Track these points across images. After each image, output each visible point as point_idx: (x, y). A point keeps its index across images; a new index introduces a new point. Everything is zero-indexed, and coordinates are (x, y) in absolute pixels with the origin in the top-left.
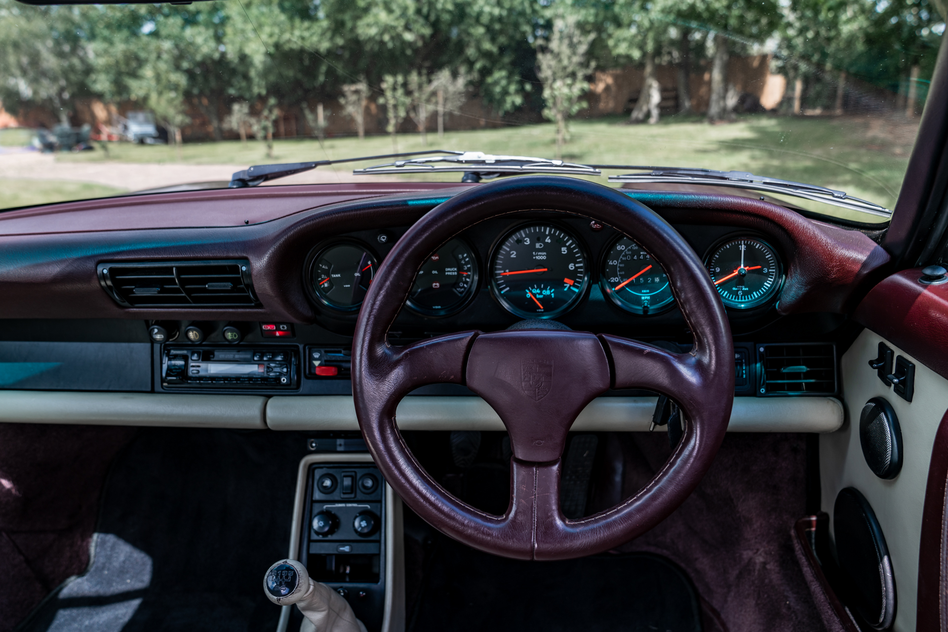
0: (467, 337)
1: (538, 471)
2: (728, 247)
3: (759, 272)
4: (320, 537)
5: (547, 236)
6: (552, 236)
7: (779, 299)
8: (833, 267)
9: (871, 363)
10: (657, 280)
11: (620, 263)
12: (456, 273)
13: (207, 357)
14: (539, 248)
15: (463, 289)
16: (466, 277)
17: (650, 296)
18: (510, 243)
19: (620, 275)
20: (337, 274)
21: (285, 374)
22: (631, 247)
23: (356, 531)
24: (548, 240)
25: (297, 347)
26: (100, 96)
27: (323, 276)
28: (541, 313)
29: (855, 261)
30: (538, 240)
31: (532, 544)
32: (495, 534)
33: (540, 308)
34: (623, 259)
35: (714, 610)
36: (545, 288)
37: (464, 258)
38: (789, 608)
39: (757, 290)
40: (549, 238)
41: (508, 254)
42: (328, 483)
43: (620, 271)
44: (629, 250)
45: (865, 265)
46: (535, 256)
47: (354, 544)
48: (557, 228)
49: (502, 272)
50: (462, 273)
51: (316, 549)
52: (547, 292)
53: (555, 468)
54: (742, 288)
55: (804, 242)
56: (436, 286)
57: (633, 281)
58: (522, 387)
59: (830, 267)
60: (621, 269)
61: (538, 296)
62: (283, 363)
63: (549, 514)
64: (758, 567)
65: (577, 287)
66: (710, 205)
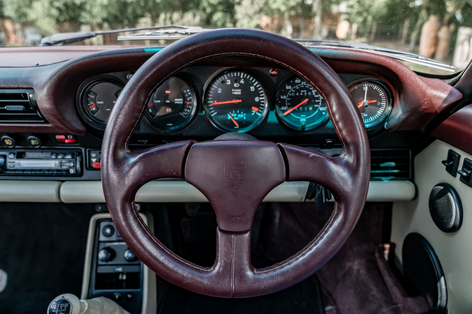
0: (185, 145)
1: (235, 238)
2: (356, 88)
3: (375, 104)
4: (104, 263)
5: (241, 79)
6: (245, 79)
7: (388, 121)
8: (425, 101)
9: (444, 162)
10: (311, 108)
11: (288, 98)
12: (182, 103)
13: (20, 156)
14: (236, 87)
15: (186, 113)
16: (189, 105)
17: (306, 119)
18: (218, 83)
19: (288, 105)
20: (101, 101)
21: (72, 167)
22: (295, 88)
23: (125, 259)
24: (242, 82)
25: (80, 149)
26: (9, 18)
27: (91, 103)
28: (237, 129)
29: (439, 98)
30: (236, 81)
31: (231, 288)
32: (206, 282)
33: (236, 126)
34: (290, 95)
35: (328, 293)
36: (240, 113)
37: (187, 93)
38: (373, 296)
39: (372, 116)
40: (243, 80)
41: (216, 90)
42: (108, 231)
43: (287, 103)
44: (294, 89)
45: (445, 100)
46: (234, 92)
47: (125, 267)
48: (248, 73)
49: (212, 102)
50: (186, 102)
51: (102, 270)
52: (241, 116)
53: (247, 235)
54: (363, 115)
55: (409, 84)
56: (169, 110)
57: (295, 110)
58: (224, 180)
59: (423, 101)
60: (288, 101)
61: (235, 118)
62: (72, 160)
63: (243, 267)
64: (355, 272)
65: (260, 113)
66: (351, 57)
